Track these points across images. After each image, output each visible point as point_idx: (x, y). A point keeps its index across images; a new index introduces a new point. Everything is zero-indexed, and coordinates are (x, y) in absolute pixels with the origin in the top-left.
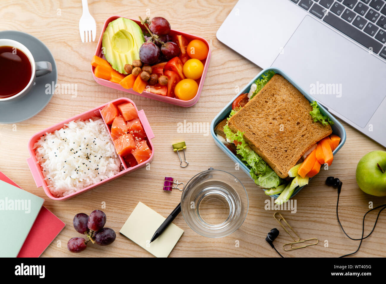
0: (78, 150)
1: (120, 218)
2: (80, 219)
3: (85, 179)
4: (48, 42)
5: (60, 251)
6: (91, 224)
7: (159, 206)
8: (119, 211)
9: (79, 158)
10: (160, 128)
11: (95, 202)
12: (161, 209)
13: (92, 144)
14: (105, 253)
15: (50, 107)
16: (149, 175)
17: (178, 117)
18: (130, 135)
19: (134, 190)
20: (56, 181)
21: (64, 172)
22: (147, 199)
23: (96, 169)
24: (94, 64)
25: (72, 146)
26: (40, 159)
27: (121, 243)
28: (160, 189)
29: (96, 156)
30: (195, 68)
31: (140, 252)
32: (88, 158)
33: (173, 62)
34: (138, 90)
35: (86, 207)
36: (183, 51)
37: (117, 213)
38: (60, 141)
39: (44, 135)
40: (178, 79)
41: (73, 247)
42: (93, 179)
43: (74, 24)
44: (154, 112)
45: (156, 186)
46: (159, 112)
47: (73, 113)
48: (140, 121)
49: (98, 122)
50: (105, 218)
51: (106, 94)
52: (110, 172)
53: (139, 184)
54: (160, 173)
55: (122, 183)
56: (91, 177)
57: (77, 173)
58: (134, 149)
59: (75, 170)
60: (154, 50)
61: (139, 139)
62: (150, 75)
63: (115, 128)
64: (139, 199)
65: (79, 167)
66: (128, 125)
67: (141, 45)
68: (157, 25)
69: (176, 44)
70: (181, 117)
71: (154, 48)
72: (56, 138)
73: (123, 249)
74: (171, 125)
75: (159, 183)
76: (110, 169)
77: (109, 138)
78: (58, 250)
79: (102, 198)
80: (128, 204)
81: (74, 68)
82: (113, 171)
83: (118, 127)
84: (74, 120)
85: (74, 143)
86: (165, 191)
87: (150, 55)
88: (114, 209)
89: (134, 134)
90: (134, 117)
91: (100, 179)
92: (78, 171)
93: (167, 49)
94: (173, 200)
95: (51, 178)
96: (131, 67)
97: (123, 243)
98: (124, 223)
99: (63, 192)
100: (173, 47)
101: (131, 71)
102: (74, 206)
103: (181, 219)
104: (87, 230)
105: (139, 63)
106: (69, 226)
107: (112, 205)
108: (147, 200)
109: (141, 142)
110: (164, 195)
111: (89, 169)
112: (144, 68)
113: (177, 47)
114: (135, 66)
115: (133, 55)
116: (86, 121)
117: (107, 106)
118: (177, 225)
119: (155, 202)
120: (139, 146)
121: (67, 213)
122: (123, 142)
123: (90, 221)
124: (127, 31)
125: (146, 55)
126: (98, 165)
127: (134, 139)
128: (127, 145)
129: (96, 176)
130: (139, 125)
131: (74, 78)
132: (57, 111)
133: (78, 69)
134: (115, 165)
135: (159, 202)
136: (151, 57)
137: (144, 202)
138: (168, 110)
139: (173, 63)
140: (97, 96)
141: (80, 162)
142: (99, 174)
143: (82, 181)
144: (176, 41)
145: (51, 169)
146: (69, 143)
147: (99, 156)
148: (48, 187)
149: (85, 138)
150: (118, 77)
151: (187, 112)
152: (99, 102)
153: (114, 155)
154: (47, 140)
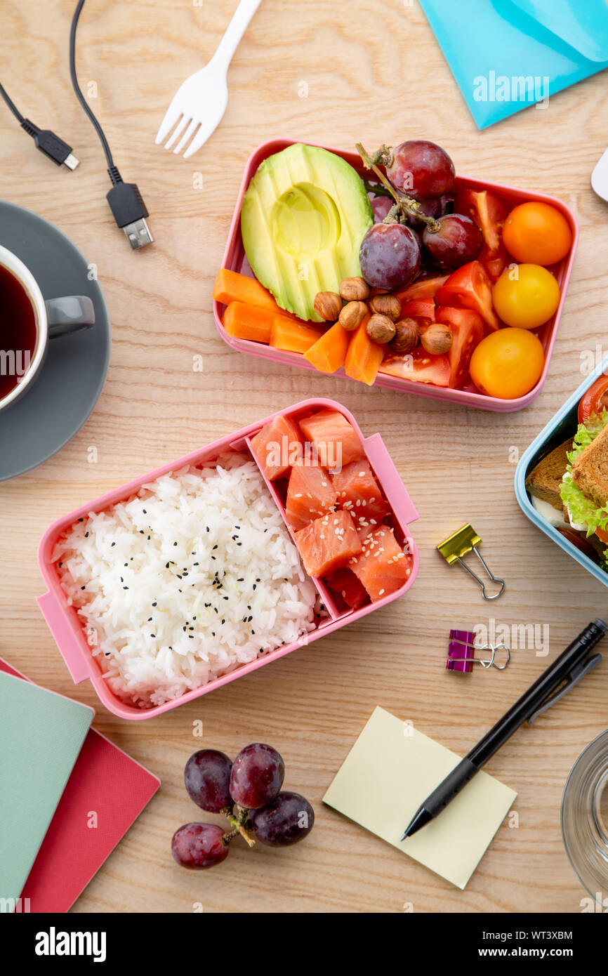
0: (188, 563)
1: (322, 758)
2: (205, 772)
3: (215, 653)
4: (73, 224)
5: (149, 861)
6: (242, 791)
7: (435, 716)
8: (316, 736)
9: (195, 591)
10: (425, 480)
11: (241, 709)
12: (442, 725)
13: (228, 542)
14: (283, 866)
15: (92, 427)
16: (401, 622)
17: (479, 441)
18: (342, 513)
19: (359, 670)
20: (128, 661)
21: (153, 636)
22: (401, 696)
23: (245, 621)
24: (224, 295)
25: (169, 553)
26: (76, 592)
27: (328, 832)
28: (435, 666)
29: (242, 580)
30: (537, 296)
31: (388, 858)
32: (217, 585)
33: (465, 280)
34: (363, 375)
35: (217, 726)
36: (492, 241)
37: (313, 742)
38: (130, 538)
39: (82, 519)
40: (482, 331)
41: (191, 856)
42: (238, 650)
43: (148, 165)
44: (406, 428)
45: (424, 656)
46: (421, 427)
47: (161, 441)
48: (371, 469)
49: (243, 474)
50: (281, 769)
51: (256, 378)
52: (287, 624)
53: (371, 653)
54: (434, 618)
55: (321, 651)
56: (231, 644)
57: (191, 637)
58: (359, 555)
59: (185, 629)
60: (406, 247)
61: (369, 523)
62: (395, 323)
63: (300, 498)
64: (373, 697)
65: (195, 618)
66: (335, 483)
67: (365, 231)
68: (413, 168)
69: (470, 221)
70: (491, 441)
71: (408, 242)
72: (119, 529)
73: (337, 852)
74: (458, 469)
75: (431, 646)
76: (286, 615)
77: (280, 522)
78: (144, 860)
79: (263, 698)
80: (341, 713)
81: (154, 301)
82: (295, 620)
83: (308, 494)
84: (171, 473)
85: (176, 544)
86: (450, 674)
87: (395, 265)
88: (300, 731)
89: (355, 509)
90: (355, 458)
91: (256, 649)
92: (192, 629)
93: (443, 240)
94: (478, 700)
95: (113, 651)
96: (336, 301)
97: (334, 834)
98: (336, 772)
99: (149, 689)
100: (463, 232)
101: (338, 314)
102: (183, 725)
103: (505, 756)
104: (229, 804)
105: (361, 290)
106: (172, 784)
107: (292, 719)
108: (398, 700)
109: (377, 534)
110: (451, 683)
111: (223, 621)
112: (377, 304)
113: (474, 230)
114: (348, 299)
115: (339, 260)
116: (206, 471)
117: (269, 427)
118: (493, 775)
119: (425, 707)
120: (372, 546)
121: (163, 746)
122: (326, 539)
123: (237, 782)
124: (315, 185)
125: (384, 264)
126: (249, 607)
127: (356, 523)
128: (338, 549)
129: (244, 638)
130: (370, 483)
131: (159, 334)
132: (114, 435)
133: (167, 305)
134: (300, 604)
135: (435, 704)
136: (399, 270)
137: (390, 708)
138: (448, 422)
139: (467, 284)
140: (229, 386)
141: (197, 601)
142: (253, 633)
143: (206, 658)
144: (469, 208)
145: (111, 626)
146: (160, 543)
147: (251, 580)
148: (105, 676)
149: (208, 530)
150: (299, 335)
151: (506, 426)
152: (236, 405)
153: (296, 572)
154: (92, 533)
